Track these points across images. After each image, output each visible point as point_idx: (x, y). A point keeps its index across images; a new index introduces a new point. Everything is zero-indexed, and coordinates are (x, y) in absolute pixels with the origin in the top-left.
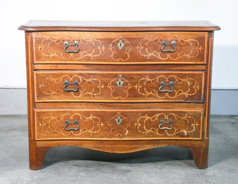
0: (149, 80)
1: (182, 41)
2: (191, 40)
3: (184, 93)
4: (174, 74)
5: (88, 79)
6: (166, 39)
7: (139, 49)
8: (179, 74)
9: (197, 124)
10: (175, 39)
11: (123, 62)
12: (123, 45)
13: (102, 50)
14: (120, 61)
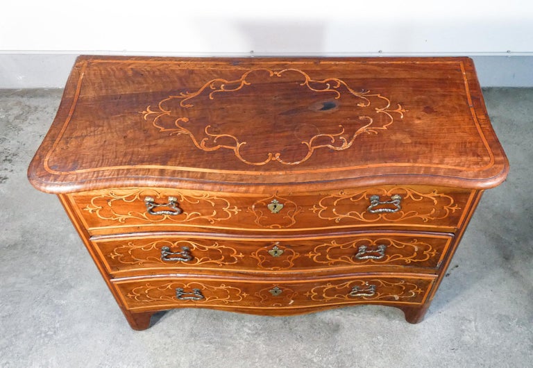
0: (336, 245)
1: (415, 195)
2: (436, 195)
3: (404, 259)
4: (389, 236)
5: (209, 245)
6: (380, 193)
7: (317, 211)
8: (399, 236)
9: (420, 291)
10: (401, 192)
11: (282, 228)
12: (280, 206)
13: (233, 213)
14: (275, 227)
